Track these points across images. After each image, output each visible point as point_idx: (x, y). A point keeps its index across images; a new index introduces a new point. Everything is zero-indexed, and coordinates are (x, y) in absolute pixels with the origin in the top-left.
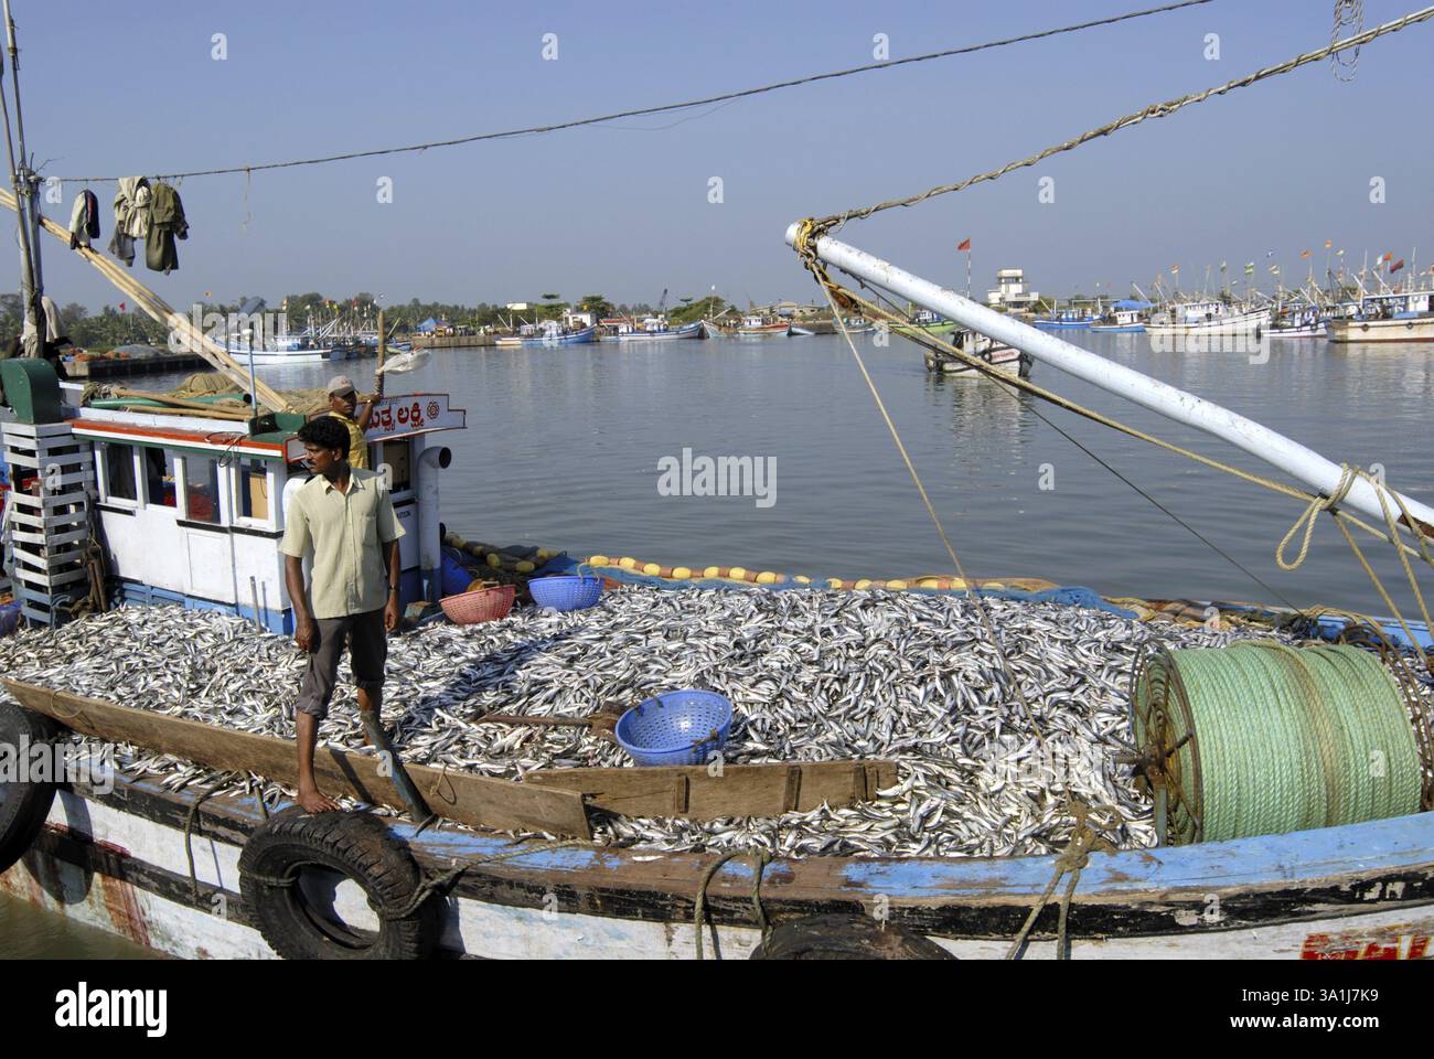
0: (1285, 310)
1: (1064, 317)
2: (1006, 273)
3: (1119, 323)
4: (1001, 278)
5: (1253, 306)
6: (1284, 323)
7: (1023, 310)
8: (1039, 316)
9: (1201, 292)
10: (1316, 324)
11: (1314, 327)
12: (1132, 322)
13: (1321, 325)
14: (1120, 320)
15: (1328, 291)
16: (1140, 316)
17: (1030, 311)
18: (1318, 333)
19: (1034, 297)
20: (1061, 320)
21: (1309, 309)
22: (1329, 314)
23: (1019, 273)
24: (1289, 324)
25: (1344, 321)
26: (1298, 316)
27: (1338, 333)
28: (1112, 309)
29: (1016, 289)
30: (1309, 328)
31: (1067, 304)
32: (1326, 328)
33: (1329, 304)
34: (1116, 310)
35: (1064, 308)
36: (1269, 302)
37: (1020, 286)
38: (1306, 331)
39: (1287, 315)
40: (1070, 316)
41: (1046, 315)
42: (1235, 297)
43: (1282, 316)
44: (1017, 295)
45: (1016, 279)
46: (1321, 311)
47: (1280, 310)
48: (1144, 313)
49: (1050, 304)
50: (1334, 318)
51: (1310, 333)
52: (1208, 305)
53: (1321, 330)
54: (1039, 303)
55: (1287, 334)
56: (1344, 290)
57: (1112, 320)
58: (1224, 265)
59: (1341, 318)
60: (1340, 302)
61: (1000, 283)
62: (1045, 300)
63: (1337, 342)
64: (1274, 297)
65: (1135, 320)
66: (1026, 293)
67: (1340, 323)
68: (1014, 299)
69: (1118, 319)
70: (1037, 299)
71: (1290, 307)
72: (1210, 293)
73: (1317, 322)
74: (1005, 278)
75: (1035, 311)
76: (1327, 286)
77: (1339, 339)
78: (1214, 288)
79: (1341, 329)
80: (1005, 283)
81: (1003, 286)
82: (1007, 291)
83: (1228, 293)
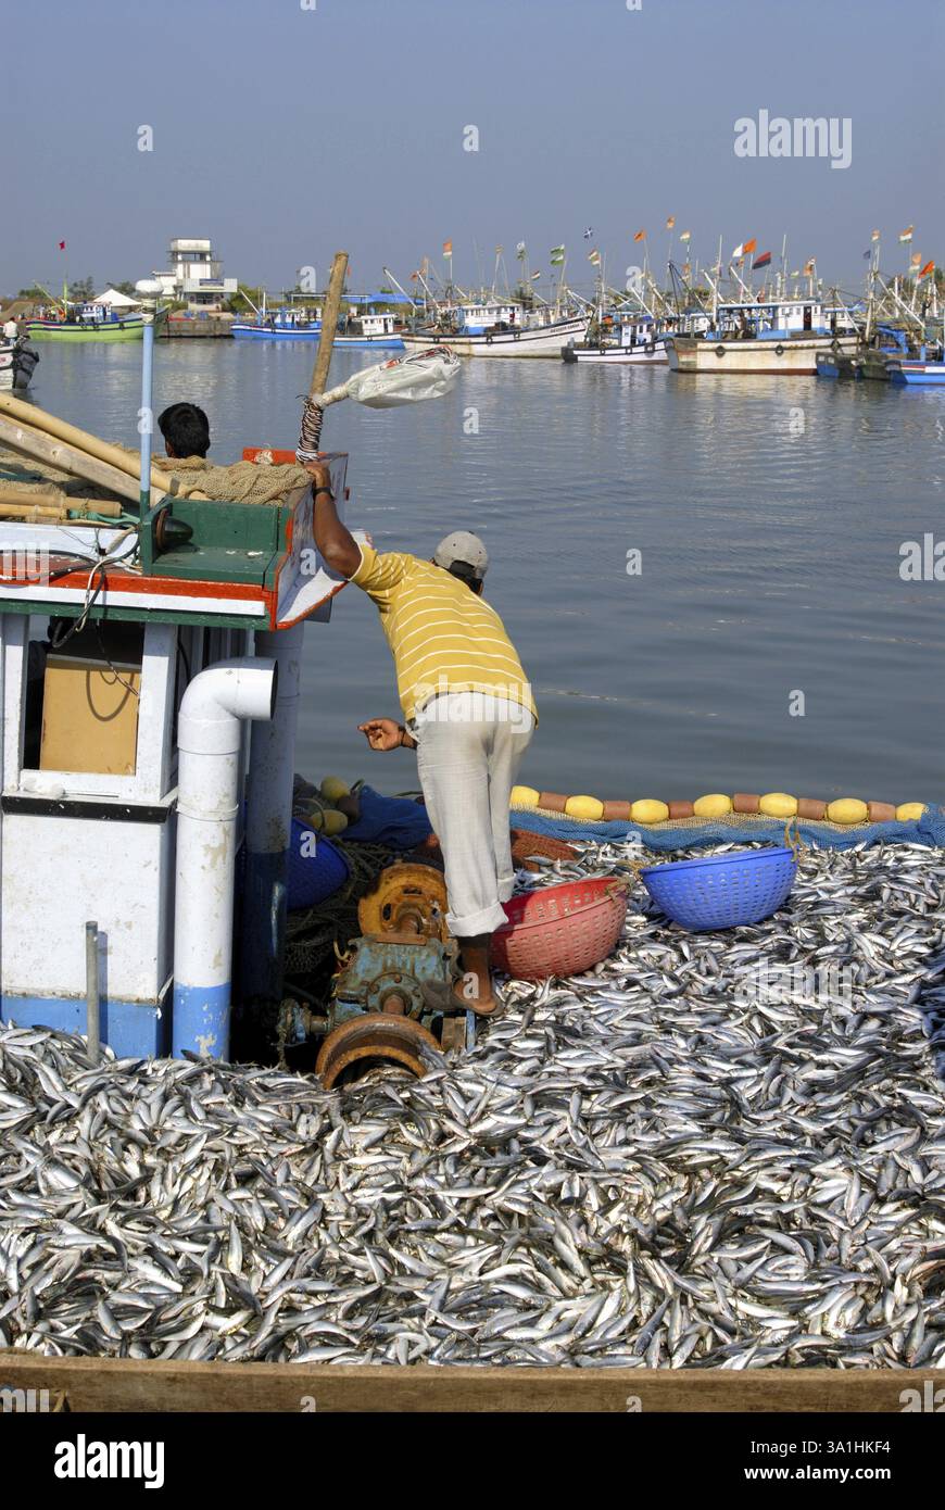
0: (608, 321)
1: (278, 320)
2: (184, 244)
3: (366, 333)
4: (176, 253)
5: (565, 314)
6: (607, 341)
7: (212, 307)
8: (237, 317)
9: (488, 288)
10: (653, 344)
11: (650, 348)
12: (386, 333)
13: (660, 346)
14: (368, 329)
15: (669, 294)
16: (397, 323)
17: (224, 310)
18: (656, 357)
19: (230, 286)
20: (275, 326)
21: (642, 320)
22: (671, 329)
23: (205, 245)
24: (615, 342)
25: (691, 340)
26: (627, 330)
27: (684, 359)
28: (354, 311)
29: (200, 271)
30: (642, 349)
31: (283, 300)
32: (666, 350)
33: (672, 314)
34: (360, 313)
35: (279, 306)
36: (588, 307)
37: (208, 267)
38: (639, 355)
39: (612, 329)
40: (289, 320)
41: (249, 316)
42: (539, 298)
43: (604, 330)
44: (202, 282)
45: (201, 256)
46: (660, 324)
47: (600, 321)
48: (403, 319)
49: (257, 299)
50: (678, 335)
51: (643, 358)
52: (499, 309)
53: (661, 355)
54: (239, 297)
55: (612, 357)
56: (691, 296)
57: (354, 328)
58: (521, 246)
59: (687, 335)
60: (687, 312)
61: (176, 262)
62: (248, 293)
63: (681, 371)
64: (594, 301)
65: (391, 329)
66: (217, 280)
67: (686, 344)
68: (198, 289)
69: (365, 327)
70: (234, 290)
71: (616, 316)
72: (501, 290)
73: (655, 339)
74: (183, 253)
75: (233, 310)
76: (667, 287)
77: (684, 367)
78: (506, 283)
79: (688, 353)
80: (183, 261)
81: (180, 267)
82: (187, 274)
83: (528, 290)
